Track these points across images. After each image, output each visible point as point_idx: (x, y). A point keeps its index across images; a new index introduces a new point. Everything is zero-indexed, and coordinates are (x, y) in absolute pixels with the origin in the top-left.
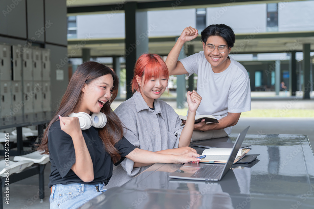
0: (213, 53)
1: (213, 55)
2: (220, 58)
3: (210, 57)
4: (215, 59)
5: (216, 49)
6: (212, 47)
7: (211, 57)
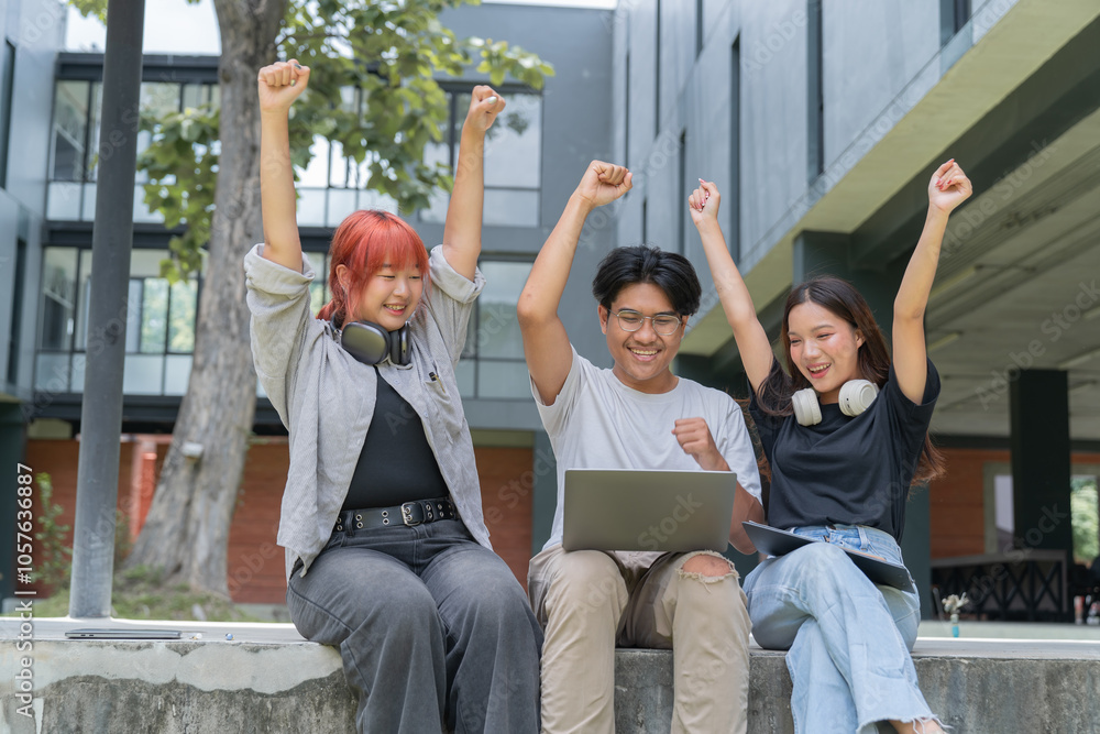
0: (637, 336)
1: (639, 343)
2: (659, 351)
3: (628, 351)
4: (645, 354)
5: (647, 325)
6: (635, 317)
7: (629, 349)
